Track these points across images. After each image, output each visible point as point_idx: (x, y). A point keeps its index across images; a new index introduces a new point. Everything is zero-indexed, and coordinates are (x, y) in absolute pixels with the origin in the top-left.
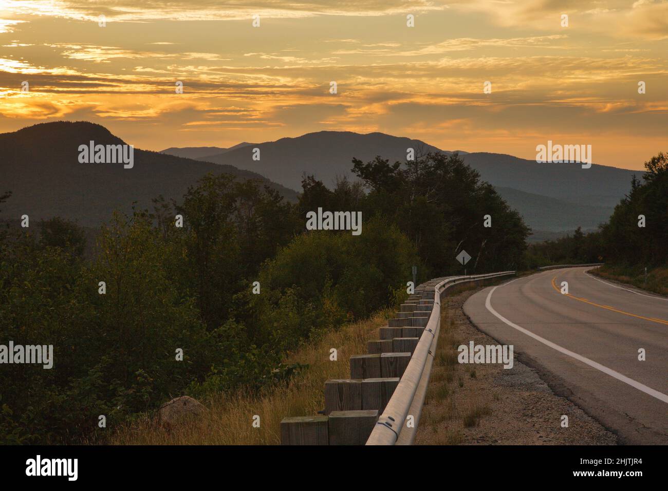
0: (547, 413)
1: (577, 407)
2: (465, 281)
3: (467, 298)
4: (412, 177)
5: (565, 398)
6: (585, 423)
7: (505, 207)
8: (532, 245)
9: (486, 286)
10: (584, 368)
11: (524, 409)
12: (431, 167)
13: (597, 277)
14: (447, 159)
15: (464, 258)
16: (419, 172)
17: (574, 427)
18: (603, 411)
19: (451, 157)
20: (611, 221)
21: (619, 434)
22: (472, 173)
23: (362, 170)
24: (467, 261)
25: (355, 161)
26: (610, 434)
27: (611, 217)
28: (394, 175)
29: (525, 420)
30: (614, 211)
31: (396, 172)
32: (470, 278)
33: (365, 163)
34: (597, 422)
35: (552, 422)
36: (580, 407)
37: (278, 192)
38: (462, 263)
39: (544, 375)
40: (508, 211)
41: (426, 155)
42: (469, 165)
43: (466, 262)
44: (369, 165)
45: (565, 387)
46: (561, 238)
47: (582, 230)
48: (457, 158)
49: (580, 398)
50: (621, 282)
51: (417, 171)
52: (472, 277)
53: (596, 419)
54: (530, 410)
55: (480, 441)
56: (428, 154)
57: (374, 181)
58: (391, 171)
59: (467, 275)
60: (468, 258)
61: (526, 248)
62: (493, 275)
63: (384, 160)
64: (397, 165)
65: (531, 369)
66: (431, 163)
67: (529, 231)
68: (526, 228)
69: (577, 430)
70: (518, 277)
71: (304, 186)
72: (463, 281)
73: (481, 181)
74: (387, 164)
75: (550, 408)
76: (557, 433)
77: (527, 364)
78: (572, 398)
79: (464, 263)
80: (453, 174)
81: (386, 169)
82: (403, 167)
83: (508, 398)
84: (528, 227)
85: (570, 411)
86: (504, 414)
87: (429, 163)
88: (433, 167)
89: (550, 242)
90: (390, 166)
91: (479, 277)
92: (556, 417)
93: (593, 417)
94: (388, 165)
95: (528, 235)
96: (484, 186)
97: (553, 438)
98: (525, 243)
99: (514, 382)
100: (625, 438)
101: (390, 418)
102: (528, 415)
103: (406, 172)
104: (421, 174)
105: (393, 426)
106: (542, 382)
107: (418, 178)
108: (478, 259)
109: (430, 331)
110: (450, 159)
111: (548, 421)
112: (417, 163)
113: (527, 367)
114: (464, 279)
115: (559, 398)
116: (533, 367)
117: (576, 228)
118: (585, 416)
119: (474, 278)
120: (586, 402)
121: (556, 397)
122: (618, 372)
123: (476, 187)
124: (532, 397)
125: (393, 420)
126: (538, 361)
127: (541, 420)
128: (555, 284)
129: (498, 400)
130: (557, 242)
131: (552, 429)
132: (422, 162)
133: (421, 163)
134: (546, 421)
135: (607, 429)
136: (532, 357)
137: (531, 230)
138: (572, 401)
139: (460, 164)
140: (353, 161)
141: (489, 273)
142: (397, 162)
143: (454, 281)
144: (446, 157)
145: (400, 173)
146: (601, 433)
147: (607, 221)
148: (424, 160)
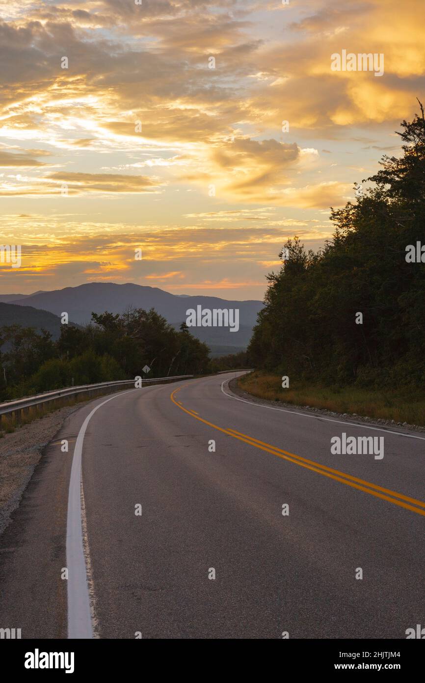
4: (126, 323)
12: (137, 317)
15: (146, 369)
16: (130, 320)
22: (162, 319)
23: (97, 319)
25: (93, 314)
28: (116, 322)
31: (116, 320)
33: (99, 315)
37: (49, 332)
38: (145, 372)
43: (147, 372)
44: (101, 316)
56: (135, 310)
57: (104, 325)
58: (114, 319)
60: (148, 369)
63: (110, 313)
64: (117, 316)
66: (137, 315)
71: (62, 330)
73: (168, 324)
74: (112, 315)
80: (151, 320)
81: (111, 318)
82: (121, 317)
90: (114, 317)
103: (122, 320)
107: (129, 324)
112: (128, 315)
123: (164, 327)
132: (132, 314)
137: (210, 349)
139: (156, 315)
140: (92, 314)
142: (117, 314)
145: (119, 321)
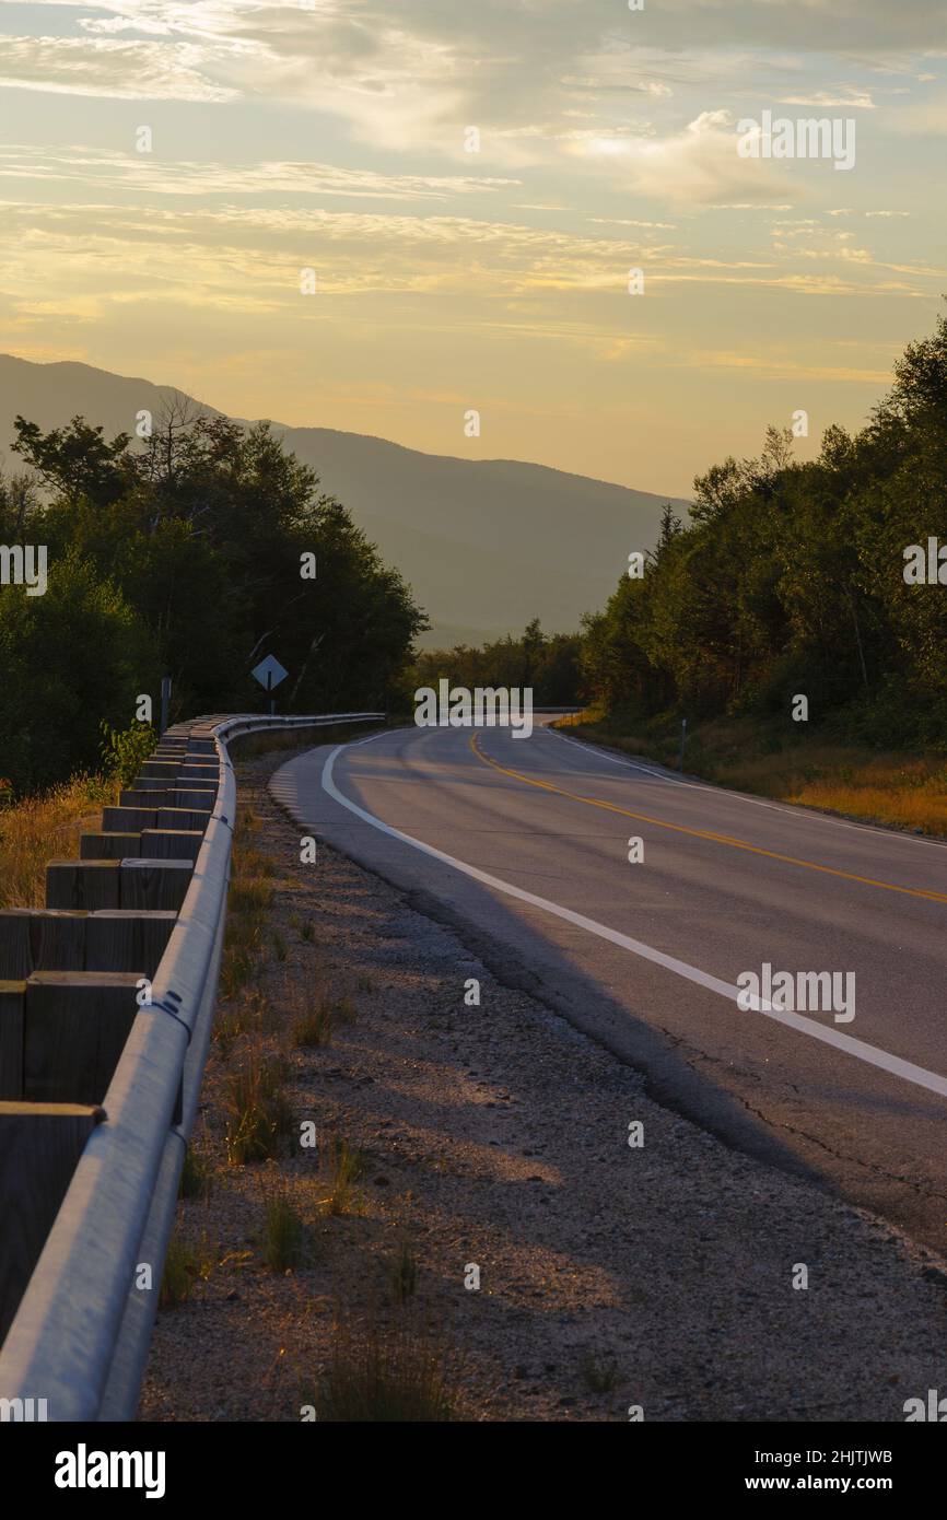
0: (484, 1022)
1: (552, 1012)
2: (273, 727)
3: (276, 767)
4: (158, 474)
5: (523, 993)
6: (573, 1047)
7: (373, 559)
8: (426, 656)
9: (318, 743)
10: (562, 930)
11: (431, 1014)
12: (204, 452)
13: (573, 738)
14: (242, 435)
15: (270, 673)
16: (175, 462)
17: (549, 1054)
18: (613, 1022)
19: (252, 433)
20: (610, 609)
21: (649, 1071)
22: (299, 473)
23: (36, 447)
24: (278, 682)
25: (21, 424)
26: (628, 1071)
27: (611, 601)
28: (114, 465)
29: (437, 1037)
30: (618, 586)
31: (118, 457)
32: (282, 722)
33: (45, 432)
34: (601, 1047)
35: (497, 1044)
36: (558, 1012)
38: (266, 686)
39: (474, 940)
40: (376, 571)
41: (193, 424)
42: (292, 455)
43: (274, 683)
44: (54, 438)
45: (523, 968)
46: (493, 643)
47: (542, 629)
48: (267, 437)
49: (558, 994)
50: (626, 752)
51: (170, 459)
52: (287, 719)
53: (596, 1039)
54: (444, 1015)
55: (332, 1079)
56: (199, 422)
57: (65, 475)
58: (108, 454)
59: (276, 713)
60: (280, 674)
61: (412, 661)
62: (333, 719)
63: (92, 428)
64: (122, 442)
65: (443, 926)
66: (205, 442)
67: (422, 622)
68: (416, 614)
69: (556, 1061)
70: (392, 727)
72: (267, 727)
73: (320, 494)
74: (99, 436)
75: (490, 1014)
76: (511, 1066)
77: (432, 916)
78: (541, 993)
79: (269, 686)
80: (255, 474)
81: (94, 449)
82: (136, 449)
83: (391, 987)
84: (421, 612)
85: (537, 1021)
86: (385, 1024)
87: (200, 442)
88: (209, 452)
89: (467, 650)
90: (106, 443)
91: (304, 721)
92: (504, 1032)
93: (588, 1034)
94: (100, 440)
95: (420, 632)
96: (326, 506)
97: (500, 1077)
98: (412, 649)
99: (403, 954)
100: (663, 1081)
101: (171, 994)
102: (441, 1026)
103: (142, 459)
104: (180, 468)
105: (180, 1012)
106: (470, 956)
107: (171, 477)
108: (299, 680)
109: (224, 820)
110: (250, 437)
111: (487, 1040)
112: (170, 440)
113: (433, 923)
114: (269, 723)
115: (511, 991)
116: (447, 923)
117: (529, 623)
118: (571, 1031)
119: (292, 723)
120: (571, 1001)
121: (504, 990)
122: (640, 940)
123: (306, 506)
124: (447, 988)
125: (179, 1000)
126: (457, 910)
127: (470, 1038)
128: (477, 746)
129: (370, 991)
130: (483, 651)
131: (498, 1058)
132: (185, 439)
133: (181, 442)
134: (482, 1040)
135: (622, 1061)
136: (441, 901)
137: (425, 618)
138: (540, 1000)
139: (274, 451)
140: (17, 425)
141: (325, 714)
142: (123, 435)
143: (248, 725)
144: (240, 432)
145: (128, 462)
146: (609, 1070)
147: (601, 609)
148: (188, 433)
